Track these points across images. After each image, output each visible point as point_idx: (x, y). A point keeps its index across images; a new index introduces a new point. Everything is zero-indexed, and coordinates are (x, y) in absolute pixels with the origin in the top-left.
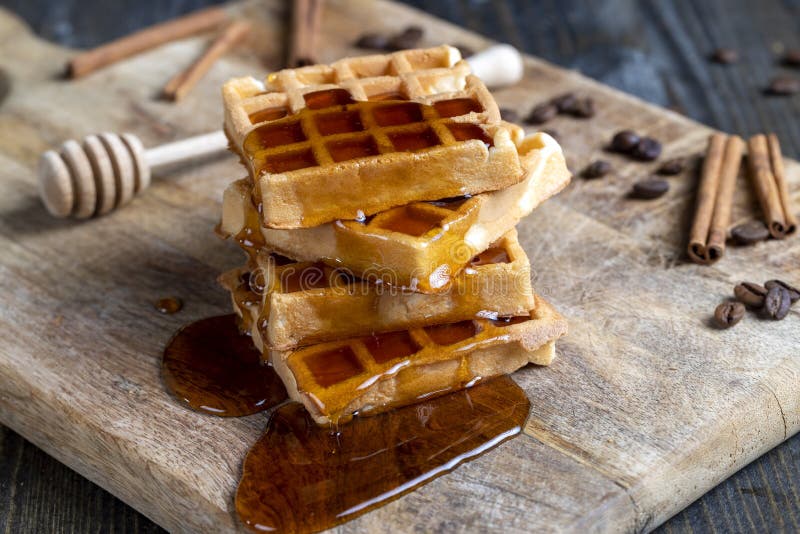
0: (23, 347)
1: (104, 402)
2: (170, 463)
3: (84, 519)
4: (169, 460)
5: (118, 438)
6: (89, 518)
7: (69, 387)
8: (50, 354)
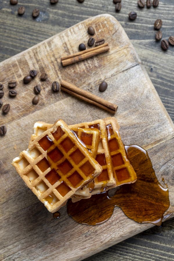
0: (60, 255)
1: (93, 241)
2: (124, 232)
3: (114, 257)
4: (122, 231)
5: (109, 241)
6: (113, 256)
7: (82, 248)
8: (66, 249)
